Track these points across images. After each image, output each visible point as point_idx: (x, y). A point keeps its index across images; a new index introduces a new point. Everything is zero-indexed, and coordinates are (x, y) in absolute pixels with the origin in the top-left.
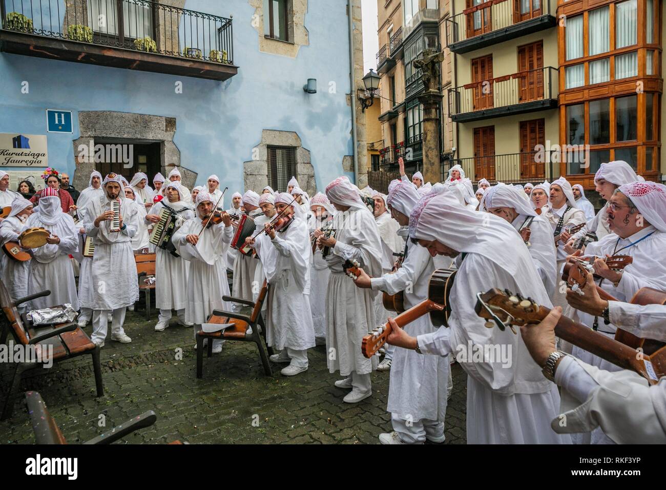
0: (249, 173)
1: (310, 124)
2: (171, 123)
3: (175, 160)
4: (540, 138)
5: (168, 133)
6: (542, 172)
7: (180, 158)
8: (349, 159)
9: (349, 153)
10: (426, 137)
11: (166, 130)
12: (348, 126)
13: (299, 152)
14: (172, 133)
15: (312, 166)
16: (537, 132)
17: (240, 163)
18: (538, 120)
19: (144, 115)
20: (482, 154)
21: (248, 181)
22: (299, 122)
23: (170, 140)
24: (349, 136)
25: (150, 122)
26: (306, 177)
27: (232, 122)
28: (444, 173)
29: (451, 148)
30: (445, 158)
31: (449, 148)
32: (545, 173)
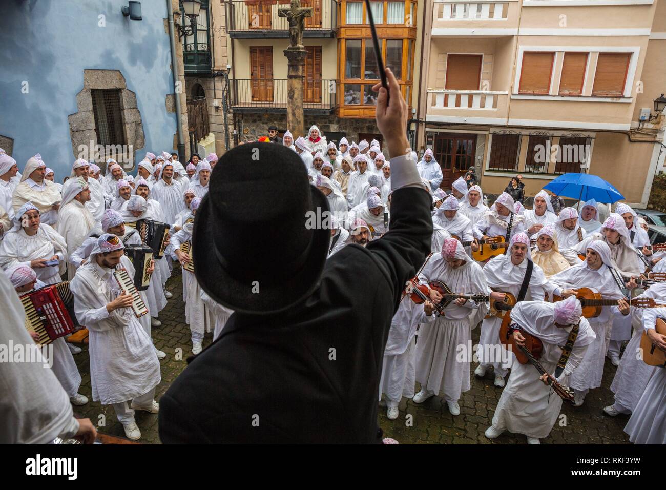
0: (75, 130)
1: (133, 60)
4: (316, 64)
6: (318, 97)
8: (170, 98)
9: (171, 92)
10: (293, 94)
12: (167, 59)
13: (124, 95)
15: (139, 111)
16: (314, 59)
17: (64, 117)
18: (316, 46)
20: (259, 77)
21: (75, 140)
22: (122, 56)
24: (169, 71)
26: (134, 125)
27: (47, 61)
28: (215, 90)
29: (224, 65)
30: (217, 74)
31: (221, 64)
32: (320, 98)
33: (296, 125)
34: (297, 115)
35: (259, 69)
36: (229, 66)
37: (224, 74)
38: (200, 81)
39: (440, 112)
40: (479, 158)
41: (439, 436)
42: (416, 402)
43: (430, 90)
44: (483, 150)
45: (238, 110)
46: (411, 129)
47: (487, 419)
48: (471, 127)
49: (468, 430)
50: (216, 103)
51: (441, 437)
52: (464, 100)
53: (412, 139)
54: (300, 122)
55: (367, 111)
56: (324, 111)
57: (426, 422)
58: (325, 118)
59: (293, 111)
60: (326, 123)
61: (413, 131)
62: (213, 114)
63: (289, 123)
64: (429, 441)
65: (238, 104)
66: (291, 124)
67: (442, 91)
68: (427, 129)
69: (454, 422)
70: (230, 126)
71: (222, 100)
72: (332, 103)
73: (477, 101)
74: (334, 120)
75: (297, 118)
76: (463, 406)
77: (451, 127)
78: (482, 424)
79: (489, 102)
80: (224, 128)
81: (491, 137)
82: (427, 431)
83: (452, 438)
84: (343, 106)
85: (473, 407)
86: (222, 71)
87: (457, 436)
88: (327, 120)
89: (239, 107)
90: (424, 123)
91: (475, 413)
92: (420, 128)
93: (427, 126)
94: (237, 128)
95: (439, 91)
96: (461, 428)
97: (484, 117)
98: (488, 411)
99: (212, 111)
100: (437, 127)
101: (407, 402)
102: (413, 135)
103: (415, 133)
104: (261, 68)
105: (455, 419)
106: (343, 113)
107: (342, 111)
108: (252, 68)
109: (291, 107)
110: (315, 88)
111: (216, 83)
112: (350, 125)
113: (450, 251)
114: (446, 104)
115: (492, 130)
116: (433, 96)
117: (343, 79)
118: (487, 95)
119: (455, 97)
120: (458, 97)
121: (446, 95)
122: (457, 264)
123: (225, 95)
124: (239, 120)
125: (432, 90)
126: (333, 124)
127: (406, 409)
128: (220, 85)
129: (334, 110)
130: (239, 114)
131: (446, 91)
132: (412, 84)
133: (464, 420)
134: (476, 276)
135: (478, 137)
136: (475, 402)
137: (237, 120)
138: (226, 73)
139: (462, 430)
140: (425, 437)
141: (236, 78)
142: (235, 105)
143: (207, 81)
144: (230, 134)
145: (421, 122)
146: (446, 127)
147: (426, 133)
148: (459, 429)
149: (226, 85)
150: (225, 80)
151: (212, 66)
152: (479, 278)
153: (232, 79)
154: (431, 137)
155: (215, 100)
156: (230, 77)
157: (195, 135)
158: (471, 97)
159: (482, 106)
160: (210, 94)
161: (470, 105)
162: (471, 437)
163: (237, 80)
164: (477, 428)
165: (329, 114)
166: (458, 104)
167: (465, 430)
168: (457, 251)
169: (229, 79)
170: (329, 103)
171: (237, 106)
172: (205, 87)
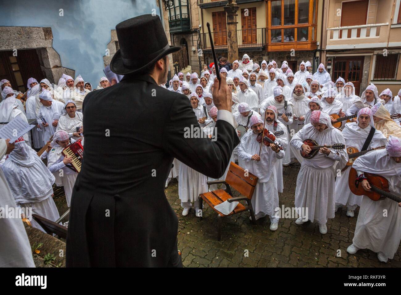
0: (107, 64)
2: (48, 32)
3: (57, 62)
4: (253, 19)
5: (48, 41)
7: (60, 60)
10: (231, 34)
11: (46, 39)
14: (51, 40)
16: (252, 15)
18: (252, 8)
19: (26, 27)
20: (218, 31)
23: (50, 46)
25: (31, 33)
28: (193, 41)
29: (198, 25)
30: (194, 31)
31: (196, 25)
32: (256, 40)
33: (233, 54)
34: (234, 47)
35: (218, 26)
36: (200, 26)
37: (197, 31)
38: (184, 37)
39: (336, 43)
40: (366, 72)
41: (310, 246)
42: (297, 224)
43: (329, 28)
44: (369, 66)
45: (206, 52)
46: (316, 56)
47: (347, 238)
48: (359, 51)
49: (332, 244)
50: (194, 48)
51: (311, 247)
52: (354, 33)
53: (317, 62)
54: (235, 52)
55: (286, 46)
56: (259, 48)
57: (302, 236)
58: (259, 53)
59: (231, 45)
60: (260, 56)
61: (318, 57)
62: (192, 55)
63: (229, 52)
64: (302, 248)
65: (206, 48)
66: (230, 53)
67: (337, 28)
68: (327, 55)
69: (322, 238)
70: (202, 62)
71: (197, 47)
72: (263, 43)
73: (363, 33)
74: (265, 54)
75: (234, 49)
76: (331, 229)
77: (345, 52)
78: (343, 241)
79: (373, 32)
80: (198, 63)
81: (375, 57)
82: (302, 242)
83: (319, 249)
84: (270, 44)
85: (338, 229)
86: (197, 29)
87: (323, 247)
88: (261, 54)
89: (207, 50)
90: (325, 51)
91: (339, 234)
92: (322, 55)
93: (328, 53)
94: (206, 63)
95: (336, 28)
96: (327, 242)
97: (370, 43)
98: (349, 233)
99: (192, 54)
100: (335, 53)
101: (291, 223)
102: (318, 60)
103: (319, 59)
104: (219, 25)
105: (323, 236)
106: (270, 48)
107: (269, 47)
108: (214, 25)
109: (230, 43)
110: (252, 34)
111: (193, 37)
112: (276, 56)
113: (315, 118)
114: (340, 37)
115: (376, 52)
116: (331, 33)
117: (270, 27)
118: (371, 27)
119: (347, 31)
120: (350, 31)
121: (341, 30)
122: (322, 128)
123: (199, 43)
124: (207, 58)
125: (331, 28)
126: (265, 56)
127: (289, 227)
128: (195, 38)
129: (265, 48)
130: (207, 54)
131: (340, 28)
132: (317, 26)
133: (330, 238)
134: (336, 137)
135: (365, 57)
136: (340, 227)
137: (206, 58)
138: (199, 30)
139: (327, 243)
140: (300, 246)
141: (205, 32)
142: (205, 48)
143: (188, 36)
144: (202, 66)
145: (323, 51)
146: (340, 53)
147: (327, 58)
148: (326, 243)
149: (199, 37)
150: (198, 34)
151: (191, 27)
152: (338, 138)
153: (202, 33)
154: (331, 60)
155: (193, 47)
156: (201, 32)
157: (178, 66)
158: (359, 30)
159: (368, 35)
160: (190, 44)
161: (358, 35)
162: (333, 248)
163: (205, 34)
164: (339, 244)
165: (261, 50)
166: (349, 36)
167: (330, 244)
168: (320, 118)
169: (201, 33)
170: (261, 43)
171: (205, 49)
172: (187, 40)
